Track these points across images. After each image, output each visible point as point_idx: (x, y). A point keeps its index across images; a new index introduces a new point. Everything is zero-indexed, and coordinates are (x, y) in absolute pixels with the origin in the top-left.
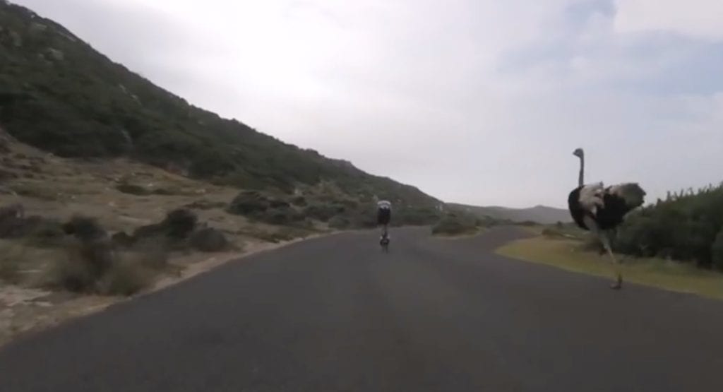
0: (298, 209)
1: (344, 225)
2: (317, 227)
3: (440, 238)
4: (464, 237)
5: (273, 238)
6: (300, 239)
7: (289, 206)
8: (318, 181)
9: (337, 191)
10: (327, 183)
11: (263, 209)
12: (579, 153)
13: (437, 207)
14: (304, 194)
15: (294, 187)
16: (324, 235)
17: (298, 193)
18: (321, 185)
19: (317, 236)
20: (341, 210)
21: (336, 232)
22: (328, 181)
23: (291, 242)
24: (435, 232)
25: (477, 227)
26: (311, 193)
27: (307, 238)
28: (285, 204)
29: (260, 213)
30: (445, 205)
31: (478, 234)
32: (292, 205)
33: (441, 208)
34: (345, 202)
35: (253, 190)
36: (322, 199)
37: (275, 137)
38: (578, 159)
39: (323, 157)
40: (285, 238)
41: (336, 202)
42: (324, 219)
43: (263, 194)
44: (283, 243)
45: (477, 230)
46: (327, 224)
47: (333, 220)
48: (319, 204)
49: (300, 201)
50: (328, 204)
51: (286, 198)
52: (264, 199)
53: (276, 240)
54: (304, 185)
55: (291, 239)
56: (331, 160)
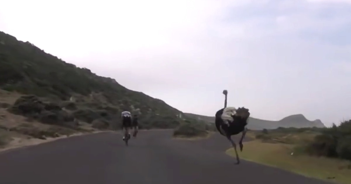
0: (70, 112)
1: (105, 126)
2: (82, 127)
3: (179, 138)
4: (198, 138)
5: (40, 135)
6: (65, 137)
7: (61, 109)
8: (89, 92)
9: (103, 101)
10: (96, 94)
11: (39, 110)
12: (225, 93)
13: (177, 115)
14: (77, 101)
15: (70, 96)
16: (87, 133)
17: (72, 100)
18: (91, 95)
19: (80, 134)
20: (103, 115)
21: (97, 132)
22: (97, 92)
23: (57, 138)
24: (176, 134)
25: (208, 131)
26: (83, 101)
27: (71, 136)
28: (58, 108)
29: (37, 114)
30: (184, 115)
31: (208, 136)
32: (64, 109)
33: (180, 116)
34: (107, 108)
35: (32, 95)
36: (90, 105)
37: (59, 58)
38: (224, 96)
39: (94, 74)
40: (52, 135)
41: (100, 108)
42: (89, 121)
43: (41, 99)
44: (49, 139)
45: (207, 133)
46: (91, 125)
47: (96, 121)
48: (85, 109)
49: (71, 106)
50: (94, 110)
51: (60, 103)
52: (40, 102)
53: (44, 136)
54: (78, 95)
55: (57, 136)
56: (100, 77)
